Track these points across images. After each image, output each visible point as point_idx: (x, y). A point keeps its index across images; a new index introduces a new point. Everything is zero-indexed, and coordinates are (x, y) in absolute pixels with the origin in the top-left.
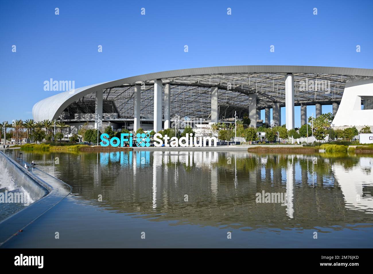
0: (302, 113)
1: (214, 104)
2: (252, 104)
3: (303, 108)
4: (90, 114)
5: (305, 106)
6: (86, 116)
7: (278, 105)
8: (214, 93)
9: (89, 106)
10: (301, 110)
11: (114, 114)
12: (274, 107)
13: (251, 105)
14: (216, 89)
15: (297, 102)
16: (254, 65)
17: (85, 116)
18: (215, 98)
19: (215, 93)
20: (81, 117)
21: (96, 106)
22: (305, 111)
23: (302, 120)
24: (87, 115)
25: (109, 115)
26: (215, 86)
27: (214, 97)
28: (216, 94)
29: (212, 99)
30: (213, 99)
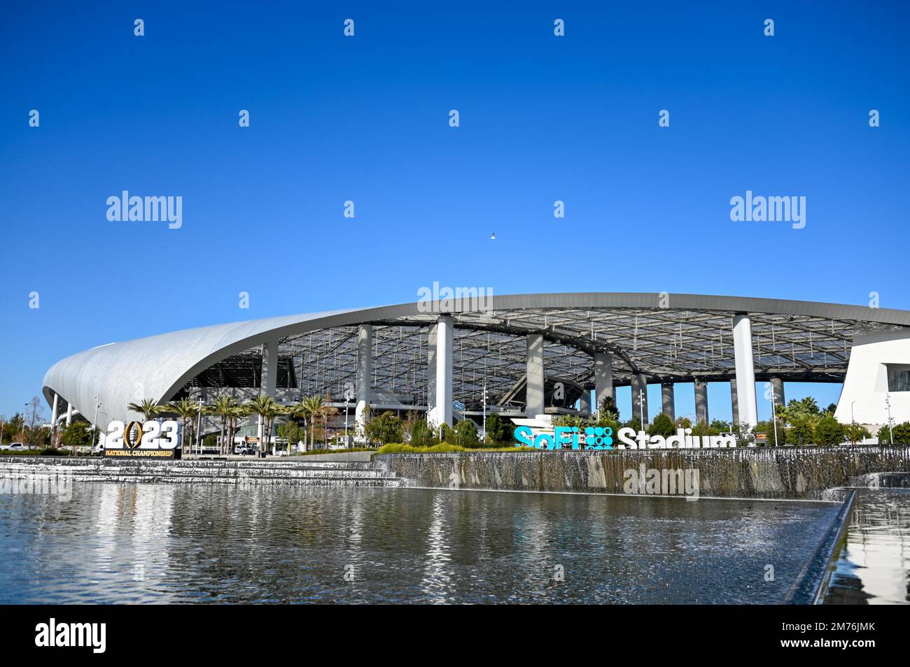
0: (699, 399)
1: (535, 374)
2: (604, 375)
3: (700, 387)
4: (232, 389)
5: (703, 384)
6: (220, 393)
7: (644, 378)
8: (535, 348)
9: (226, 370)
10: (697, 392)
11: (294, 391)
12: (636, 383)
13: (602, 377)
14: (540, 339)
15: (686, 373)
16: (641, 292)
17: (218, 394)
18: (538, 360)
19: (537, 347)
20: (208, 395)
21: (265, 369)
22: (705, 393)
23: (698, 414)
24: (223, 391)
25: (282, 393)
26: (538, 332)
27: (534, 358)
28: (540, 350)
29: (530, 360)
30: (532, 361)
